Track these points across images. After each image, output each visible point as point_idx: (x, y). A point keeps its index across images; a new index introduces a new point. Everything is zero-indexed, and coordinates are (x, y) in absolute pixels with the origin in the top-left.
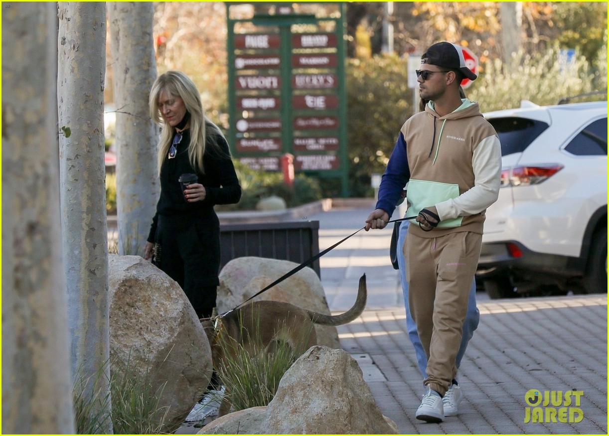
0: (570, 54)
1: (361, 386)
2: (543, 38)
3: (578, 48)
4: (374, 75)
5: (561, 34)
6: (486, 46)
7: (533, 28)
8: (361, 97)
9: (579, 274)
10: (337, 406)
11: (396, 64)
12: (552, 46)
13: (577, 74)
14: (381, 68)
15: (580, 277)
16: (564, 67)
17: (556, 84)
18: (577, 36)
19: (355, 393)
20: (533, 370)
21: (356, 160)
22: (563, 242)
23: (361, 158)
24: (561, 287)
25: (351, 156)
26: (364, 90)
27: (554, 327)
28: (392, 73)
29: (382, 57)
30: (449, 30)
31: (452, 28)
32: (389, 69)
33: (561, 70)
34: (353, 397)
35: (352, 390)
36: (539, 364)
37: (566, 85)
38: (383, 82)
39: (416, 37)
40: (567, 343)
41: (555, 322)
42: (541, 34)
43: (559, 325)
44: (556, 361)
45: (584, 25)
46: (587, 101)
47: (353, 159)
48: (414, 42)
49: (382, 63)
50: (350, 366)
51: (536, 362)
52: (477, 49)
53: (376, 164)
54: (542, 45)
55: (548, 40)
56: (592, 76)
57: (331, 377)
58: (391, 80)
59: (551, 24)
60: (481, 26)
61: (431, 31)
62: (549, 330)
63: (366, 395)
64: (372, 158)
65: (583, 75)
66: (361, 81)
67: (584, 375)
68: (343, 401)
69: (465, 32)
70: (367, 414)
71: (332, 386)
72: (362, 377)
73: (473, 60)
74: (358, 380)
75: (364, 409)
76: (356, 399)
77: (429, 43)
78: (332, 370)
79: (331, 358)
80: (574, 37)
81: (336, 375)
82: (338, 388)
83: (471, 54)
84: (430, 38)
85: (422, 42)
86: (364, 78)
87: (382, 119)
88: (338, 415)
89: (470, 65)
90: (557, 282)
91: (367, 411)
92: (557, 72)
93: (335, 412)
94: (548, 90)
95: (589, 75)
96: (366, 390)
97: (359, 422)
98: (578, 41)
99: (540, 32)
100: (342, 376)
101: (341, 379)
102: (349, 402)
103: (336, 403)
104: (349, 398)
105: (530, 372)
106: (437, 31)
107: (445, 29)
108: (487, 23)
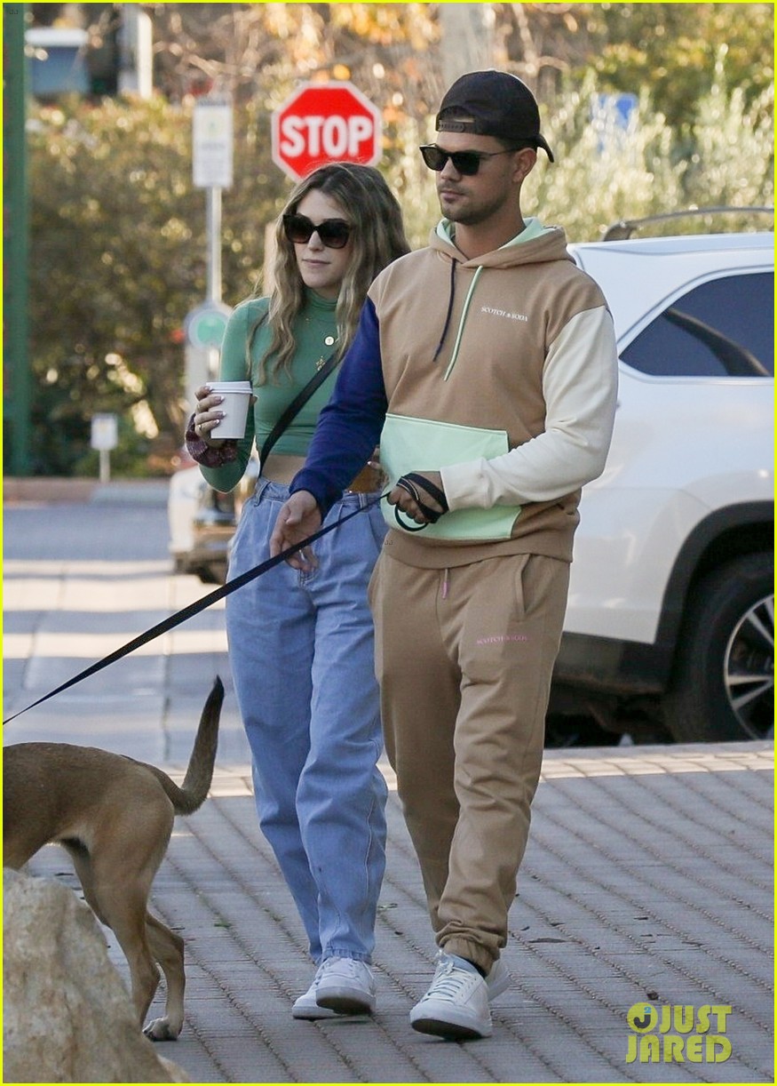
0: (623, 108)
1: (102, 975)
2: (548, 61)
3: (645, 91)
4: (101, 152)
5: (598, 52)
6: (399, 80)
7: (525, 34)
8: (65, 211)
9: (655, 687)
10: (39, 1027)
11: (161, 124)
12: (578, 84)
13: (641, 160)
14: (121, 134)
15: (654, 698)
16: (608, 141)
17: (588, 188)
18: (641, 58)
19: (86, 996)
20: (539, 941)
21: (52, 376)
22: (611, 604)
23: (63, 369)
24: (603, 722)
25: (38, 365)
26: (75, 191)
27: (590, 827)
28: (148, 147)
29: (125, 103)
30: (302, 34)
31: (310, 31)
32: (142, 137)
33: (600, 148)
34: (79, 1006)
35: (79, 985)
36: (554, 925)
37: (614, 188)
38: (126, 172)
39: (218, 56)
40: (626, 871)
41: (593, 815)
42: (545, 52)
43: (602, 822)
44: (599, 918)
45: (660, 30)
46: (665, 233)
47: (45, 374)
48: (210, 67)
49: (125, 121)
50: (73, 924)
51: (547, 919)
52: (376, 90)
53: (102, 388)
54: (549, 82)
55: (565, 67)
56: (683, 166)
57: (21, 950)
58: (148, 166)
59: (572, 24)
60: (385, 28)
61: (255, 39)
62: (578, 835)
63: (115, 1000)
64: (93, 373)
65: (656, 162)
66: (70, 168)
67: (675, 956)
68: (54, 1015)
69: (345, 43)
70: (118, 1050)
71: (25, 975)
72: (105, 953)
73: (370, 116)
74: (94, 962)
75: (108, 1037)
76: (90, 1012)
77: (248, 71)
78: (25, 933)
79: (24, 900)
80: (631, 60)
81: (37, 944)
82: (42, 981)
83: (362, 98)
84: (252, 56)
85: (231, 69)
86: (74, 160)
87: (121, 270)
88: (40, 1052)
89: (360, 129)
90: (592, 710)
91: (116, 1042)
92: (588, 153)
93: (34, 1046)
94: (565, 201)
95: (674, 164)
96: (114, 986)
97: (95, 1072)
98: (644, 72)
99: (544, 45)
100: (53, 948)
101: (50, 956)
102: (70, 1018)
103: (35, 1021)
104: (71, 1007)
105: (533, 945)
106: (270, 37)
107: (291, 35)
108: (401, 21)
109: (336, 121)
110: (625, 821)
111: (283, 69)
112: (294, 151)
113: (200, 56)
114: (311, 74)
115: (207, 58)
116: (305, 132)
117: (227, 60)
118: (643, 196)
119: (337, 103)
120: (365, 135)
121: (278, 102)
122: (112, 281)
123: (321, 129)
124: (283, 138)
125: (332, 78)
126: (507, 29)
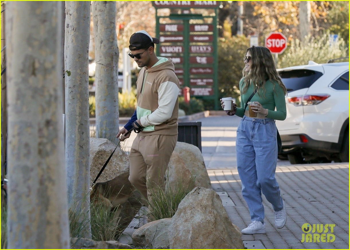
0: (335, 37)
1: (221, 208)
2: (321, 28)
3: (339, 34)
4: (232, 46)
5: (331, 26)
6: (291, 32)
7: (316, 23)
8: (225, 58)
9: (338, 152)
10: (209, 218)
11: (244, 41)
12: (326, 32)
13: (339, 47)
14: (236, 43)
15: (338, 154)
16: (332, 44)
17: (328, 53)
18: (339, 27)
19: (218, 212)
20: (312, 201)
21: (223, 91)
22: (329, 135)
23: (225, 89)
24: (328, 158)
25: (220, 88)
26: (227, 54)
27: (324, 179)
28: (242, 45)
29: (237, 37)
30: (272, 23)
31: (274, 22)
32: (240, 44)
33: (330, 45)
34: (217, 214)
35: (216, 210)
36: (315, 198)
37: (333, 53)
38: (237, 50)
39: (255, 27)
40: (330, 188)
41: (324, 177)
42: (320, 26)
43: (326, 178)
44: (324, 197)
45: (343, 22)
46: (344, 61)
47: (221, 90)
48: (254, 30)
49: (237, 40)
50: (215, 198)
51: (314, 197)
52: (287, 34)
53: (233, 93)
54: (321, 32)
55: (324, 29)
56: (347, 49)
57: (205, 203)
58: (241, 49)
59: (326, 21)
60: (289, 22)
61: (263, 24)
62: (321, 181)
63: (224, 213)
64: (231, 90)
65: (342, 48)
66: (226, 49)
67: (338, 204)
68: (211, 216)
69: (281, 25)
70: (224, 223)
71: (206, 208)
72: (222, 203)
73: (284, 39)
74: (219, 205)
75: (222, 220)
76: (219, 215)
77: (261, 30)
78: (206, 200)
79: (205, 193)
80: (337, 28)
81: (208, 202)
82: (209, 209)
83: (284, 36)
84: (262, 27)
85: (258, 30)
86: (227, 48)
87: (236, 70)
88: (209, 223)
89: (283, 42)
90: (326, 156)
91: (224, 221)
92: (328, 46)
93: (207, 222)
94: (323, 55)
95: (345, 48)
96: (223, 210)
97: (220, 227)
98: (339, 30)
100: (211, 203)
102: (215, 216)
103: (208, 217)
104: (215, 214)
105: (311, 202)
106: (266, 24)
107: (270, 23)
108: (292, 20)
109: (278, 40)
110: (331, 178)
111: (268, 30)
112: (270, 46)
113: (252, 27)
114: (274, 31)
116: (272, 42)
117: (257, 28)
118: (339, 55)
119: (278, 37)
120: (284, 43)
121: (267, 36)
122: (235, 72)
123: (275, 42)
124: (267, 43)
125: (278, 32)
126: (313, 22)
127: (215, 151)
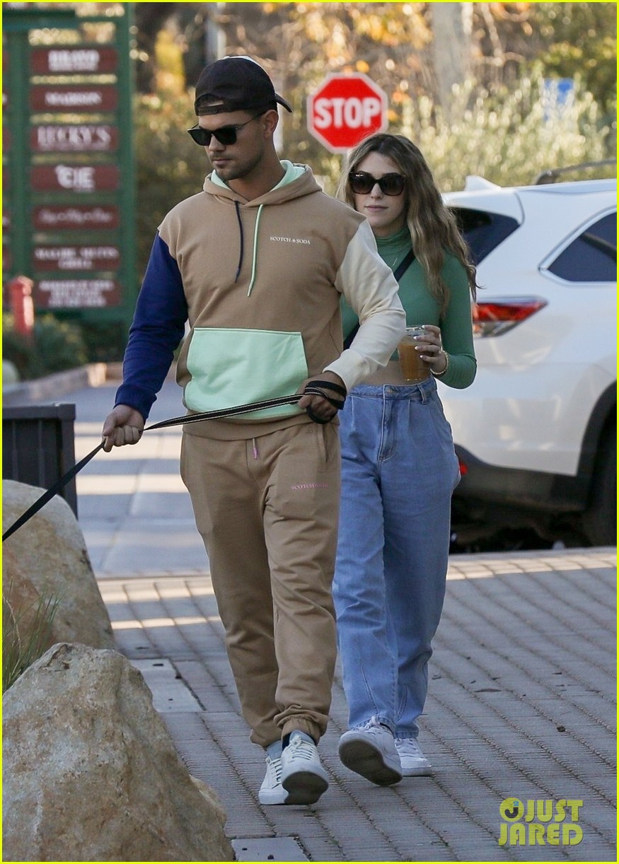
0: (564, 88)
1: (148, 720)
2: (512, 56)
3: (578, 76)
5: (547, 50)
6: (404, 71)
7: (494, 36)
8: (162, 169)
9: (575, 507)
10: (104, 758)
12: (530, 70)
13: (576, 126)
15: (577, 515)
16: (552, 114)
17: (537, 146)
18: (577, 53)
19: (137, 734)
20: (482, 691)
22: (545, 447)
24: (540, 533)
26: (169, 154)
27: (525, 608)
30: (332, 40)
31: (339, 37)
33: (546, 118)
34: (133, 741)
35: (132, 727)
36: (494, 679)
37: (556, 147)
39: (272, 56)
40: (550, 639)
41: (527, 599)
42: (508, 50)
43: (534, 605)
44: (527, 674)
45: (592, 33)
46: (595, 177)
50: (128, 682)
51: (489, 675)
52: (387, 79)
54: (511, 71)
55: (521, 59)
56: (606, 130)
57: (91, 702)
59: (528, 29)
60: (395, 34)
61: (299, 43)
62: (516, 615)
63: (158, 737)
65: (587, 128)
66: (164, 138)
67: (579, 700)
68: (115, 748)
69: (364, 46)
70: (161, 773)
71: (93, 720)
72: (151, 703)
73: (378, 98)
74: (143, 709)
75: (154, 763)
76: (140, 746)
77: (293, 66)
78: (93, 690)
79: (92, 666)
80: (571, 55)
81: (101, 698)
82: (105, 724)
83: (375, 87)
84: (296, 56)
85: (281, 65)
86: (168, 133)
88: (105, 775)
89: (372, 107)
90: (532, 524)
91: (160, 767)
92: (538, 123)
93: (100, 771)
94: (520, 156)
95: (599, 129)
96: (158, 727)
97: (144, 789)
98: (578, 63)
99: (507, 44)
100: (113, 701)
101: (111, 706)
102: (126, 751)
103: (101, 753)
104: (127, 742)
105: (478, 694)
106: (311, 41)
107: (325, 40)
108: (406, 29)
109: (354, 101)
110: (550, 604)
111: (317, 64)
112: (324, 124)
113: (258, 56)
114: (338, 69)
115: (264, 57)
116: (331, 110)
117: (278, 58)
118: (577, 153)
119: (356, 89)
120: (375, 112)
121: (314, 88)
123: (343, 108)
124: (316, 114)
125: (356, 70)
126: (480, 34)
127: (127, 512)
